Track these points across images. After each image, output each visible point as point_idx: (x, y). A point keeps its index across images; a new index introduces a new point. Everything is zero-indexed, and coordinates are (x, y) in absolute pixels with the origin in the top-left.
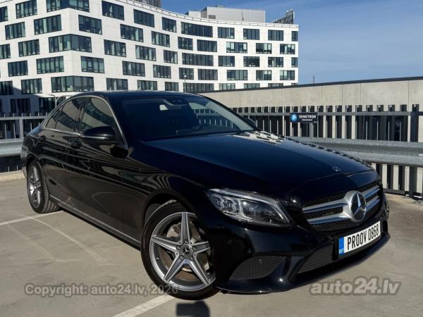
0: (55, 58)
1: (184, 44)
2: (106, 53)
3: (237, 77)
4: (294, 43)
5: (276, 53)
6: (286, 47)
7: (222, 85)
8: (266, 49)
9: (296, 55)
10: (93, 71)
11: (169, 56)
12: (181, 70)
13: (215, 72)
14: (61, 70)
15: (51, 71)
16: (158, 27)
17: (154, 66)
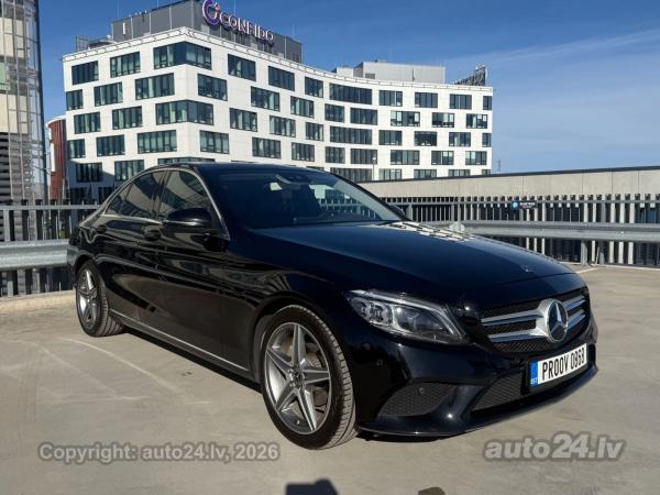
0: (164, 132)
1: (333, 113)
2: (231, 127)
3: (405, 160)
4: (486, 112)
5: (460, 126)
6: (474, 120)
7: (383, 171)
8: (446, 121)
9: (489, 130)
10: (214, 151)
11: (313, 130)
12: (328, 149)
13: (374, 152)
14: (172, 149)
15: (158, 150)
16: (300, 91)
17: (293, 144)
